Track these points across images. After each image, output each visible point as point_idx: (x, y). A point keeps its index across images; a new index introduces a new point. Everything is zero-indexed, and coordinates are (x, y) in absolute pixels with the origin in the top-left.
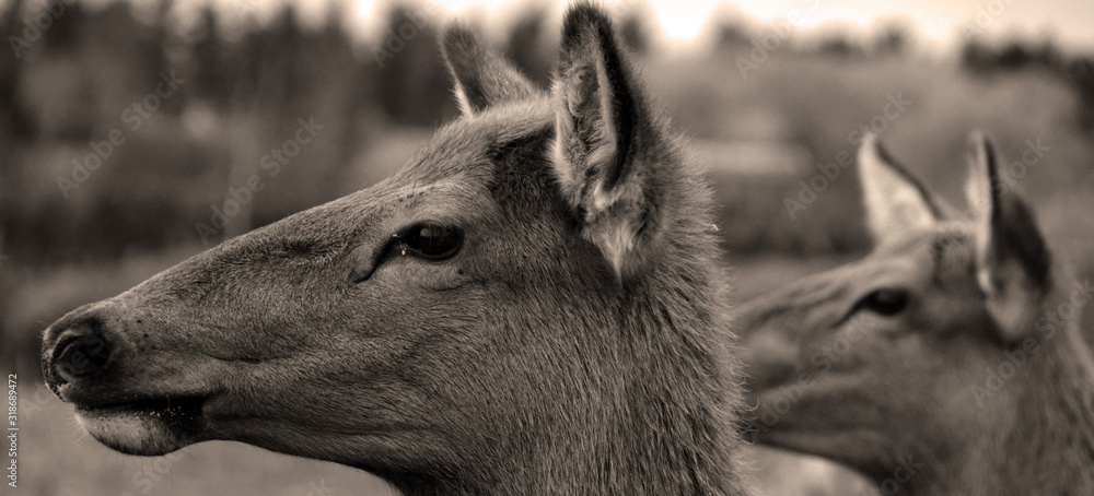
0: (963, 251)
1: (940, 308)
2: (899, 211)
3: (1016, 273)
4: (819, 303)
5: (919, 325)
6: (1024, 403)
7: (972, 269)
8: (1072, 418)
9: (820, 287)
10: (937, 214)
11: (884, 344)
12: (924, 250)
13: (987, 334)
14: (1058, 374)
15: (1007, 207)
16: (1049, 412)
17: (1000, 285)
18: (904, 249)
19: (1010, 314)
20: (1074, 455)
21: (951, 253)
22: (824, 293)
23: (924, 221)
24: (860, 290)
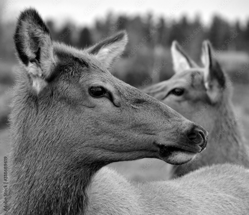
0: (200, 76)
1: (194, 94)
2: (181, 65)
4: (158, 92)
5: (187, 99)
6: (216, 121)
7: (203, 82)
10: (191, 66)
11: (177, 104)
12: (188, 76)
15: (214, 64)
16: (223, 125)
18: (182, 76)
19: (213, 95)
21: (196, 77)
23: (187, 68)
24: (170, 88)
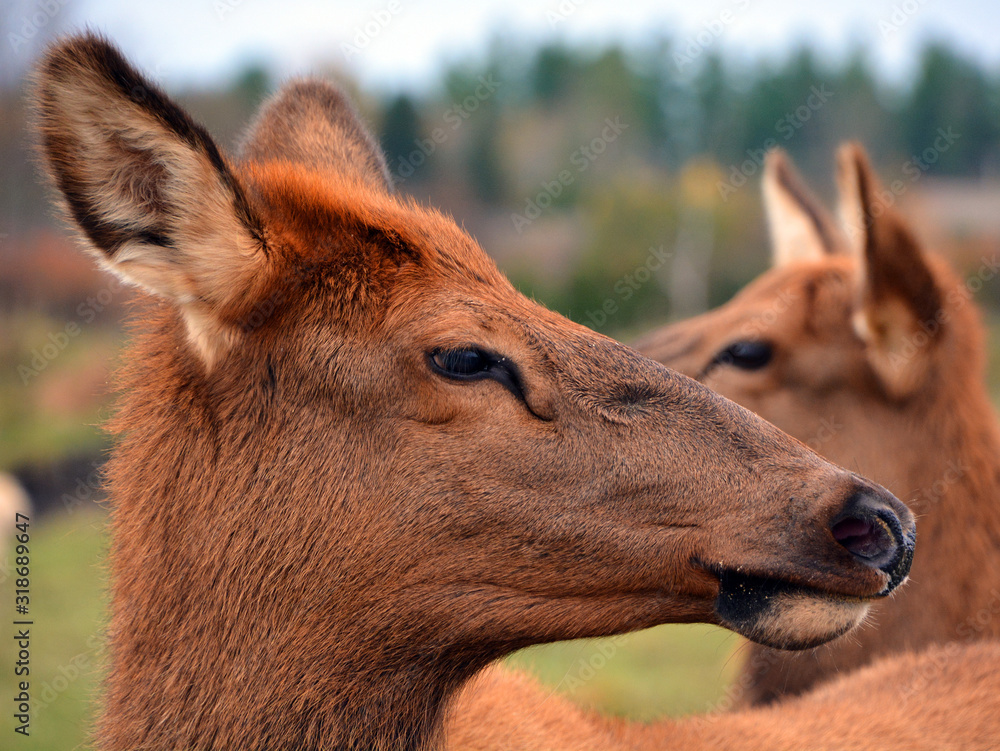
0: (840, 291)
3: (899, 315)
8: (974, 495)
9: (672, 340)
10: (829, 247)
13: (869, 388)
14: (959, 440)
17: (881, 330)
20: (977, 539)
21: (826, 293)
22: (676, 347)
